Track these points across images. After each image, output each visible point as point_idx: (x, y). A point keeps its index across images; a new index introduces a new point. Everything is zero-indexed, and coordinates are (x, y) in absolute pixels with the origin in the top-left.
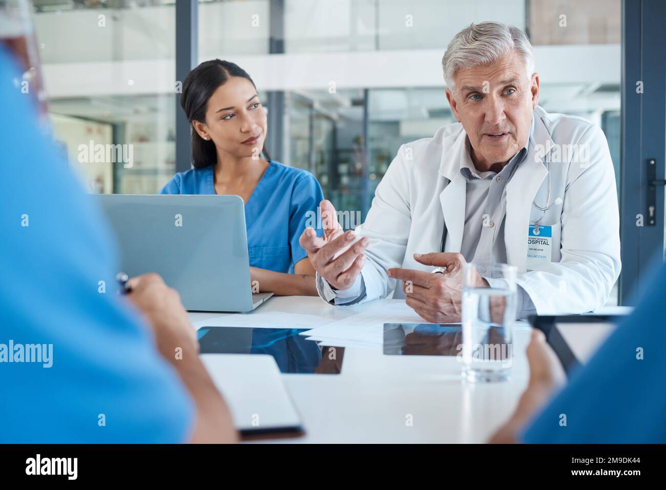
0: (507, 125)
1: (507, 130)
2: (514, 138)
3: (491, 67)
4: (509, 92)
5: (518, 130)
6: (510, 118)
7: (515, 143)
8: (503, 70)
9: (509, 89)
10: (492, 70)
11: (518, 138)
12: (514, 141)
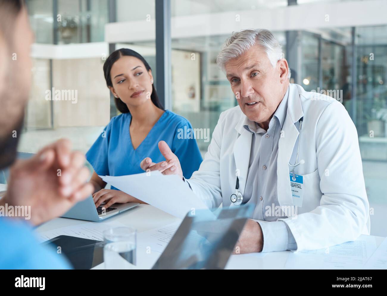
0: (256, 97)
1: (257, 100)
2: (264, 104)
3: (239, 59)
4: (254, 75)
5: (265, 99)
6: (257, 92)
7: (266, 108)
8: (246, 60)
9: (253, 73)
10: (240, 61)
11: (267, 105)
12: (264, 107)
